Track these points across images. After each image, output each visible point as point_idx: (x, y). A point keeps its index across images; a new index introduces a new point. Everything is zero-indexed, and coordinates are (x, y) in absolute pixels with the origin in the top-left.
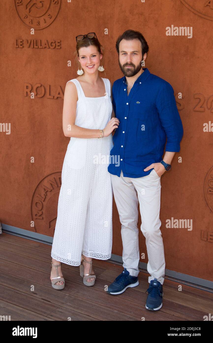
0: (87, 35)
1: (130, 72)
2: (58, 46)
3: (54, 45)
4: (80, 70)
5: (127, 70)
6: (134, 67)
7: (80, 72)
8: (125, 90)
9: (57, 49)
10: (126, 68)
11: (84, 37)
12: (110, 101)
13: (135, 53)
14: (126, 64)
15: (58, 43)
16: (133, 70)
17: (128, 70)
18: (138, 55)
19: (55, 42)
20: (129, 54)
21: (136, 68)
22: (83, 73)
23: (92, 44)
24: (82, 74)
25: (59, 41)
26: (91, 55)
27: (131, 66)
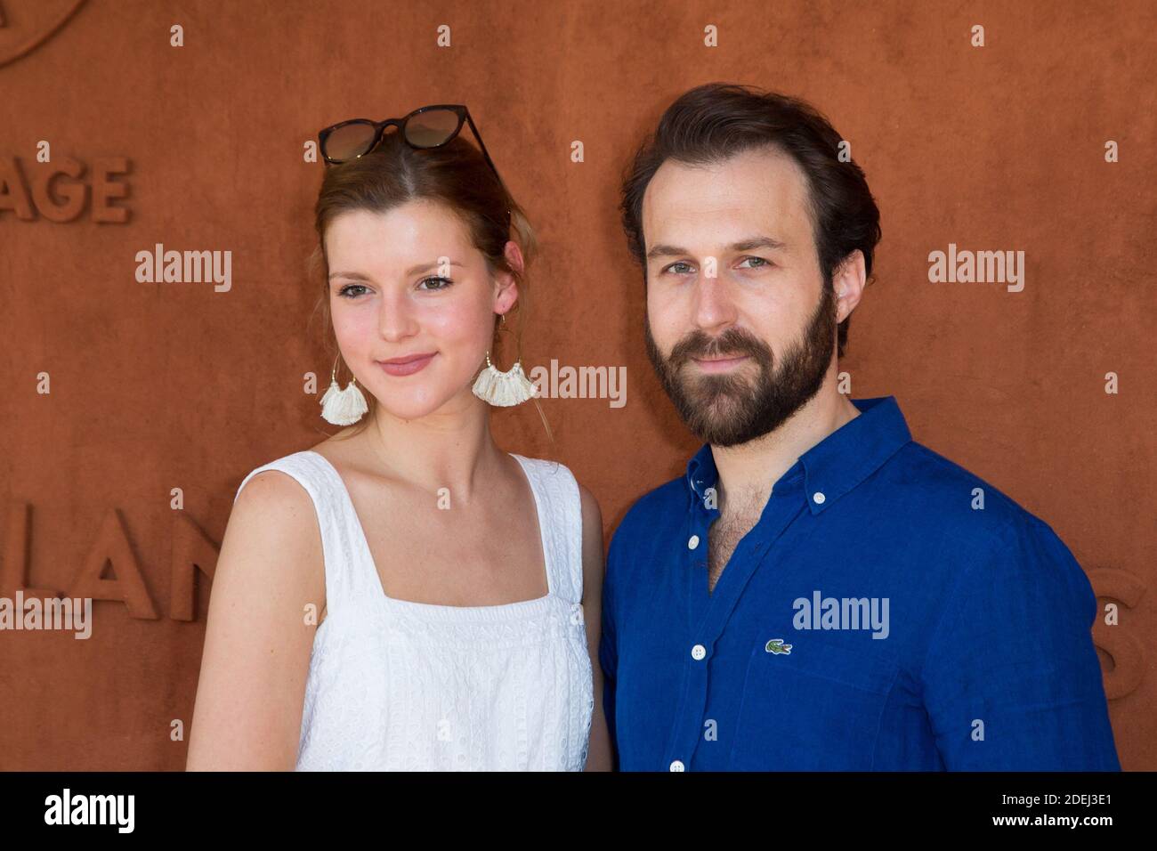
0: (401, 123)
1: (725, 400)
2: (111, 201)
3: (76, 192)
4: (343, 387)
5: (701, 391)
6: (758, 361)
7: (339, 406)
8: (694, 542)
9: (102, 223)
10: (697, 371)
11: (379, 135)
12: (579, 640)
13: (758, 253)
14: (695, 345)
15: (111, 177)
16: (751, 383)
17: (717, 386)
18: (781, 268)
19: (84, 173)
20: (710, 266)
21: (777, 367)
22: (365, 409)
23: (422, 192)
24: (354, 420)
25: (120, 167)
26: (411, 273)
27: (733, 354)
